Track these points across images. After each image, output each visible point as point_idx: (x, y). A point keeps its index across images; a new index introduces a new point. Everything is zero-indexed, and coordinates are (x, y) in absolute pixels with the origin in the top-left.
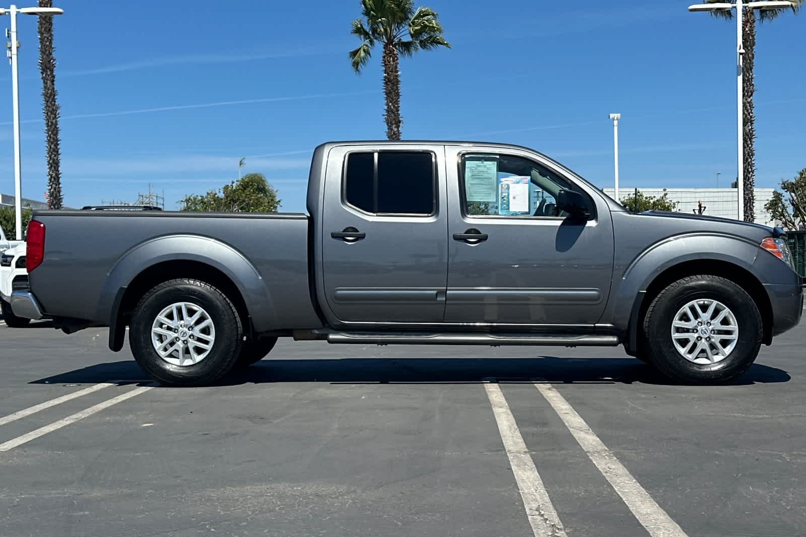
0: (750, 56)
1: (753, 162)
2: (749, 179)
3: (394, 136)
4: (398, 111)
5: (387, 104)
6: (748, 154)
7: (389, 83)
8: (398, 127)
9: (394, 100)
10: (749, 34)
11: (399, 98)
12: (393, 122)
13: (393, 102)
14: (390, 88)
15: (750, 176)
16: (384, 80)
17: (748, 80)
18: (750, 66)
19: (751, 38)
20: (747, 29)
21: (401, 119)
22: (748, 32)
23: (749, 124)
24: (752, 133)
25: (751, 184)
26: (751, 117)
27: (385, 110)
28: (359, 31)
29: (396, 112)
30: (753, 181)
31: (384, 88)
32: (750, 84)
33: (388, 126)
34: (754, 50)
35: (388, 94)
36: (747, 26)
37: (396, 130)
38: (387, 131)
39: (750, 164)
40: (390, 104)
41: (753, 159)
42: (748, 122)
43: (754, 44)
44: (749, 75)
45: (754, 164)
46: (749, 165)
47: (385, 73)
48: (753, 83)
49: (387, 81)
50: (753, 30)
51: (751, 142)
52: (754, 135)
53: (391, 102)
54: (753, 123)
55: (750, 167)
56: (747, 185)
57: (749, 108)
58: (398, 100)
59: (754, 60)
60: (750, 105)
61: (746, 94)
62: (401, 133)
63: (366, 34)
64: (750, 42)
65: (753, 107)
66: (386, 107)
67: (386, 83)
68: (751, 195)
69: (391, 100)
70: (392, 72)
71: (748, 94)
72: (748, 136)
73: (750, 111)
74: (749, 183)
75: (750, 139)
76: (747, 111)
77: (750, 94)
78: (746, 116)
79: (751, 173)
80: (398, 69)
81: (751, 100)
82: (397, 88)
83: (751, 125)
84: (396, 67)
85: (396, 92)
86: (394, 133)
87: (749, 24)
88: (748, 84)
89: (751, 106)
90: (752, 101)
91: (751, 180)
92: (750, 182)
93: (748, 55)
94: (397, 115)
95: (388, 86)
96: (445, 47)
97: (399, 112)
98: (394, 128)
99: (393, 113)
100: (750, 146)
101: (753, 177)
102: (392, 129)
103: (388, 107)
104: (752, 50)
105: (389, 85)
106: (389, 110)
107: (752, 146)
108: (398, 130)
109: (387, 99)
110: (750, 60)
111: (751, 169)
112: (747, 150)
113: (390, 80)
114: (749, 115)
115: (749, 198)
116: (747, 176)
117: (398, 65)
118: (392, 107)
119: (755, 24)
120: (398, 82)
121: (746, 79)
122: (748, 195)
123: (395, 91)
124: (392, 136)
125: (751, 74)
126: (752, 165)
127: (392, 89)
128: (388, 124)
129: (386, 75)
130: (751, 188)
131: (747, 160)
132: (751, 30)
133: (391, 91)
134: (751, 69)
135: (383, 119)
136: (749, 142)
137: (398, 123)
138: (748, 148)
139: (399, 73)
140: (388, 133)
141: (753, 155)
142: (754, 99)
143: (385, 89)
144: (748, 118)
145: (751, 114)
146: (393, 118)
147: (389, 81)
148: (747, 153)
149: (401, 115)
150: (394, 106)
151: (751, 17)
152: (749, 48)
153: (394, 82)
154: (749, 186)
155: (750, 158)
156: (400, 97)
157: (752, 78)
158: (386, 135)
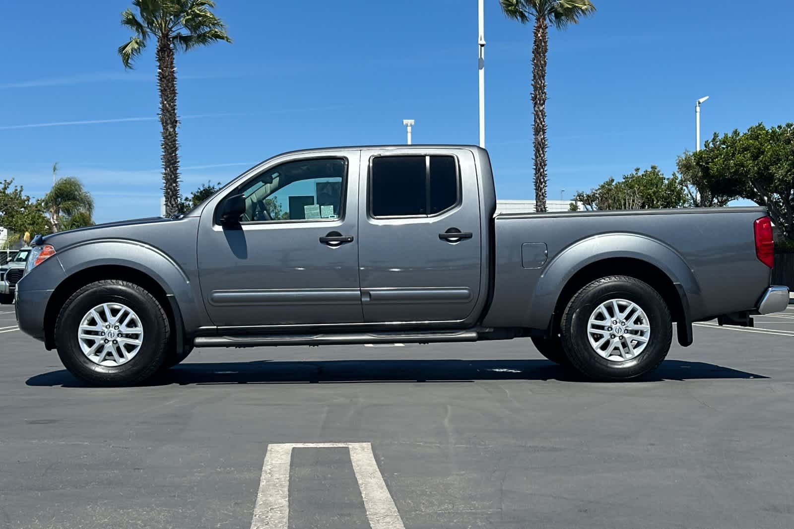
0: (542, 62)
1: (545, 173)
2: (541, 190)
3: (169, 137)
4: (174, 110)
5: (162, 103)
6: (541, 164)
7: (163, 80)
8: (174, 127)
9: (170, 98)
10: (540, 39)
11: (175, 96)
12: (169, 122)
13: (168, 100)
14: (164, 85)
15: (542, 186)
16: (159, 76)
17: (540, 88)
18: (542, 73)
19: (543, 44)
20: (539, 35)
21: (177, 119)
22: (541, 38)
23: (541, 133)
24: (544, 143)
25: (543, 195)
26: (543, 126)
27: (160, 108)
28: (132, 22)
29: (172, 111)
30: (545, 192)
31: (159, 84)
32: (542, 92)
33: (163, 126)
34: (547, 58)
35: (163, 91)
36: (539, 31)
37: (172, 130)
38: (162, 131)
39: (543, 174)
40: (165, 102)
41: (545, 169)
42: (540, 131)
43: (546, 51)
44: (541, 82)
45: (546, 174)
46: (541, 175)
47: (160, 69)
48: (545, 91)
49: (162, 77)
50: (545, 36)
51: (543, 152)
52: (546, 145)
53: (166, 100)
54: (545, 133)
55: (542, 177)
56: (540, 196)
57: (541, 116)
58: (175, 98)
59: (546, 68)
60: (542, 113)
61: (538, 102)
62: (177, 134)
63: (139, 26)
64: (542, 48)
65: (545, 116)
66: (161, 106)
67: (160, 80)
68: (543, 207)
69: (166, 97)
70: (167, 67)
71: (540, 101)
72: (540, 145)
73: (542, 120)
74: (541, 194)
75: (542, 149)
76: (540, 119)
77: (542, 102)
78: (538, 125)
79: (544, 184)
80: (174, 65)
81: (544, 108)
82: (173, 85)
83: (543, 134)
84: (172, 63)
85: (172, 89)
86: (169, 134)
87: (541, 30)
88: (540, 91)
89: (543, 115)
90: (545, 110)
91: (543, 191)
92: (543, 194)
93: (540, 62)
94: (173, 114)
95: (163, 83)
96: (225, 41)
97: (176, 111)
98: (169, 128)
99: (169, 112)
100: (542, 155)
101: (545, 188)
102: (167, 130)
103: (163, 106)
104: (545, 56)
105: (163, 81)
106: (164, 109)
107: (544, 156)
108: (174, 129)
109: (161, 96)
110: (542, 67)
111: (544, 179)
112: (539, 160)
113: (165, 77)
114: (541, 124)
115: (541, 209)
116: (539, 186)
117: (174, 60)
118: (167, 106)
119: (547, 30)
120: (174, 78)
121: (539, 86)
122: (540, 206)
123: (170, 89)
124: (167, 136)
125: (543, 82)
126: (544, 176)
127: (168, 86)
128: (163, 123)
129: (160, 71)
130: (543, 199)
131: (539, 170)
132: (544, 36)
133: (167, 88)
134: (543, 76)
135: (158, 118)
136: (541, 152)
137: (174, 123)
138: (540, 158)
139: (174, 69)
140: (163, 133)
141: (545, 165)
142: (547, 107)
143: (160, 86)
144: (540, 127)
145: (543, 123)
146: (168, 118)
147: (163, 78)
148: (539, 162)
149: (177, 114)
150: (169, 105)
151: (543, 22)
152: (542, 55)
153: (169, 79)
154: (542, 197)
155: (542, 168)
156: (177, 95)
157: (544, 86)
158: (161, 135)
